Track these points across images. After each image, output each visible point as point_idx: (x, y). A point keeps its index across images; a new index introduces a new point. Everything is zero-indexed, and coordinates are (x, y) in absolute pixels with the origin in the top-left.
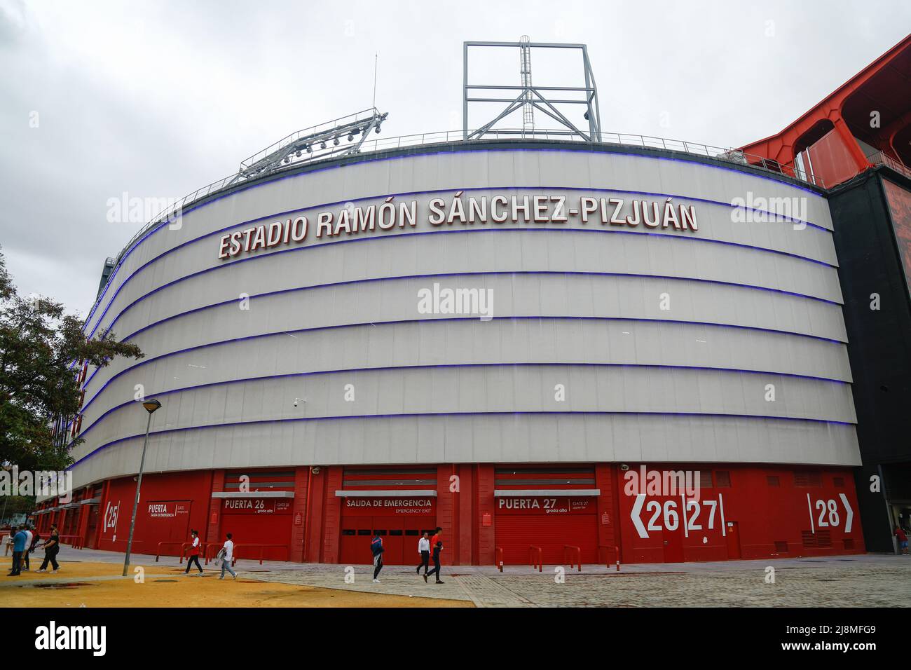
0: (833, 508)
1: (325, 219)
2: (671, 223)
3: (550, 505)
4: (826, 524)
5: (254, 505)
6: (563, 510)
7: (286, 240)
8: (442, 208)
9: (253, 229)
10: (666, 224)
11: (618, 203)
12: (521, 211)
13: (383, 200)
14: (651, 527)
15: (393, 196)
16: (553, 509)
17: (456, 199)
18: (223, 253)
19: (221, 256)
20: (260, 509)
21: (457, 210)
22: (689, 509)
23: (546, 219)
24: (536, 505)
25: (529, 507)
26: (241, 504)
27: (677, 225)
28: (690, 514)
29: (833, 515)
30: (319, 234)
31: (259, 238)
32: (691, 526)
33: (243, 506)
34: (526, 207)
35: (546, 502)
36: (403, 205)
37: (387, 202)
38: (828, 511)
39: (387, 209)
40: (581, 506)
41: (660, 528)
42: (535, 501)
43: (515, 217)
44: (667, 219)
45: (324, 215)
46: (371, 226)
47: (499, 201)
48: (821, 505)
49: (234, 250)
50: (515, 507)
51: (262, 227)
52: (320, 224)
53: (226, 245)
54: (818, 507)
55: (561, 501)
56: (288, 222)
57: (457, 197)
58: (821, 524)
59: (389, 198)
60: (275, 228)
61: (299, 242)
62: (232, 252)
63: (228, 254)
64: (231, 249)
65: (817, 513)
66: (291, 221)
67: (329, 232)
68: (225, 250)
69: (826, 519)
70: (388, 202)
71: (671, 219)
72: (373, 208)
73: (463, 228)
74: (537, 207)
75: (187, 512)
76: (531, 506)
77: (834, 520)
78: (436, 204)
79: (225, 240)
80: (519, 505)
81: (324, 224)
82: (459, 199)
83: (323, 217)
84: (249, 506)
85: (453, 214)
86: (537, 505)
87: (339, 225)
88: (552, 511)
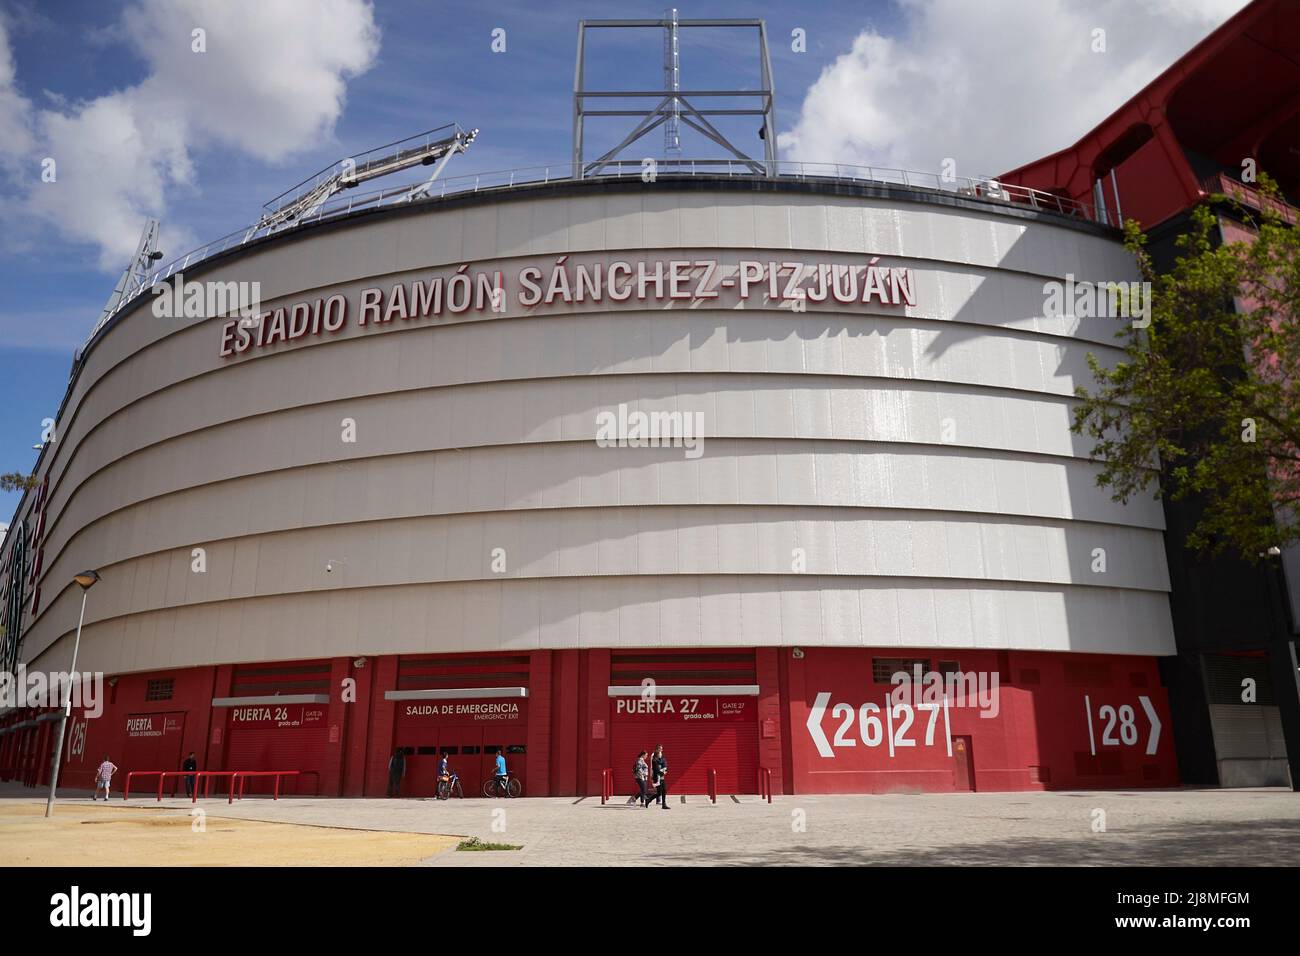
0: (1127, 717)
1: (370, 297)
2: (875, 297)
3: (690, 708)
4: (1115, 742)
5: (273, 714)
6: (708, 716)
7: (315, 329)
8: (538, 281)
9: (269, 314)
10: (866, 298)
11: (794, 268)
12: (651, 285)
13: (453, 271)
14: (839, 741)
15: (469, 264)
16: (693, 714)
17: (557, 268)
18: (226, 349)
19: (223, 353)
20: (281, 720)
21: (558, 284)
22: (897, 715)
23: (688, 295)
24: (669, 707)
25: (659, 711)
26: (255, 715)
27: (884, 299)
28: (897, 723)
29: (1128, 729)
30: (362, 321)
31: (278, 326)
32: (898, 740)
33: (258, 715)
34: (658, 278)
35: (685, 703)
36: (482, 278)
37: (460, 273)
38: (1119, 723)
39: (459, 284)
40: (733, 709)
41: (852, 743)
42: (669, 702)
43: (642, 294)
44: (868, 291)
45: (370, 292)
46: (437, 309)
47: (619, 271)
48: (1107, 714)
49: (241, 344)
50: (640, 711)
51: (282, 311)
52: (364, 306)
53: (230, 337)
54: (1102, 716)
55: (706, 703)
56: (319, 303)
57: (560, 264)
58: (1107, 741)
59: (463, 268)
60: (300, 312)
61: (334, 332)
62: (238, 348)
63: (233, 351)
64: (237, 343)
65: (1100, 725)
66: (322, 301)
67: (377, 318)
68: (228, 344)
69: (1115, 734)
70: (462, 273)
71: (875, 291)
72: (439, 281)
73: (566, 310)
74: (674, 278)
75: (179, 728)
76: (662, 709)
77: (1129, 735)
78: (530, 276)
79: (228, 329)
80: (645, 709)
81: (370, 306)
82: (562, 268)
83: (368, 296)
84: (266, 716)
85: (552, 289)
86: (672, 709)
87: (391, 308)
88: (693, 717)
